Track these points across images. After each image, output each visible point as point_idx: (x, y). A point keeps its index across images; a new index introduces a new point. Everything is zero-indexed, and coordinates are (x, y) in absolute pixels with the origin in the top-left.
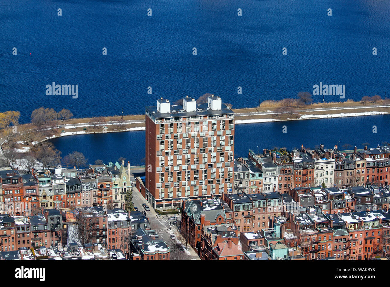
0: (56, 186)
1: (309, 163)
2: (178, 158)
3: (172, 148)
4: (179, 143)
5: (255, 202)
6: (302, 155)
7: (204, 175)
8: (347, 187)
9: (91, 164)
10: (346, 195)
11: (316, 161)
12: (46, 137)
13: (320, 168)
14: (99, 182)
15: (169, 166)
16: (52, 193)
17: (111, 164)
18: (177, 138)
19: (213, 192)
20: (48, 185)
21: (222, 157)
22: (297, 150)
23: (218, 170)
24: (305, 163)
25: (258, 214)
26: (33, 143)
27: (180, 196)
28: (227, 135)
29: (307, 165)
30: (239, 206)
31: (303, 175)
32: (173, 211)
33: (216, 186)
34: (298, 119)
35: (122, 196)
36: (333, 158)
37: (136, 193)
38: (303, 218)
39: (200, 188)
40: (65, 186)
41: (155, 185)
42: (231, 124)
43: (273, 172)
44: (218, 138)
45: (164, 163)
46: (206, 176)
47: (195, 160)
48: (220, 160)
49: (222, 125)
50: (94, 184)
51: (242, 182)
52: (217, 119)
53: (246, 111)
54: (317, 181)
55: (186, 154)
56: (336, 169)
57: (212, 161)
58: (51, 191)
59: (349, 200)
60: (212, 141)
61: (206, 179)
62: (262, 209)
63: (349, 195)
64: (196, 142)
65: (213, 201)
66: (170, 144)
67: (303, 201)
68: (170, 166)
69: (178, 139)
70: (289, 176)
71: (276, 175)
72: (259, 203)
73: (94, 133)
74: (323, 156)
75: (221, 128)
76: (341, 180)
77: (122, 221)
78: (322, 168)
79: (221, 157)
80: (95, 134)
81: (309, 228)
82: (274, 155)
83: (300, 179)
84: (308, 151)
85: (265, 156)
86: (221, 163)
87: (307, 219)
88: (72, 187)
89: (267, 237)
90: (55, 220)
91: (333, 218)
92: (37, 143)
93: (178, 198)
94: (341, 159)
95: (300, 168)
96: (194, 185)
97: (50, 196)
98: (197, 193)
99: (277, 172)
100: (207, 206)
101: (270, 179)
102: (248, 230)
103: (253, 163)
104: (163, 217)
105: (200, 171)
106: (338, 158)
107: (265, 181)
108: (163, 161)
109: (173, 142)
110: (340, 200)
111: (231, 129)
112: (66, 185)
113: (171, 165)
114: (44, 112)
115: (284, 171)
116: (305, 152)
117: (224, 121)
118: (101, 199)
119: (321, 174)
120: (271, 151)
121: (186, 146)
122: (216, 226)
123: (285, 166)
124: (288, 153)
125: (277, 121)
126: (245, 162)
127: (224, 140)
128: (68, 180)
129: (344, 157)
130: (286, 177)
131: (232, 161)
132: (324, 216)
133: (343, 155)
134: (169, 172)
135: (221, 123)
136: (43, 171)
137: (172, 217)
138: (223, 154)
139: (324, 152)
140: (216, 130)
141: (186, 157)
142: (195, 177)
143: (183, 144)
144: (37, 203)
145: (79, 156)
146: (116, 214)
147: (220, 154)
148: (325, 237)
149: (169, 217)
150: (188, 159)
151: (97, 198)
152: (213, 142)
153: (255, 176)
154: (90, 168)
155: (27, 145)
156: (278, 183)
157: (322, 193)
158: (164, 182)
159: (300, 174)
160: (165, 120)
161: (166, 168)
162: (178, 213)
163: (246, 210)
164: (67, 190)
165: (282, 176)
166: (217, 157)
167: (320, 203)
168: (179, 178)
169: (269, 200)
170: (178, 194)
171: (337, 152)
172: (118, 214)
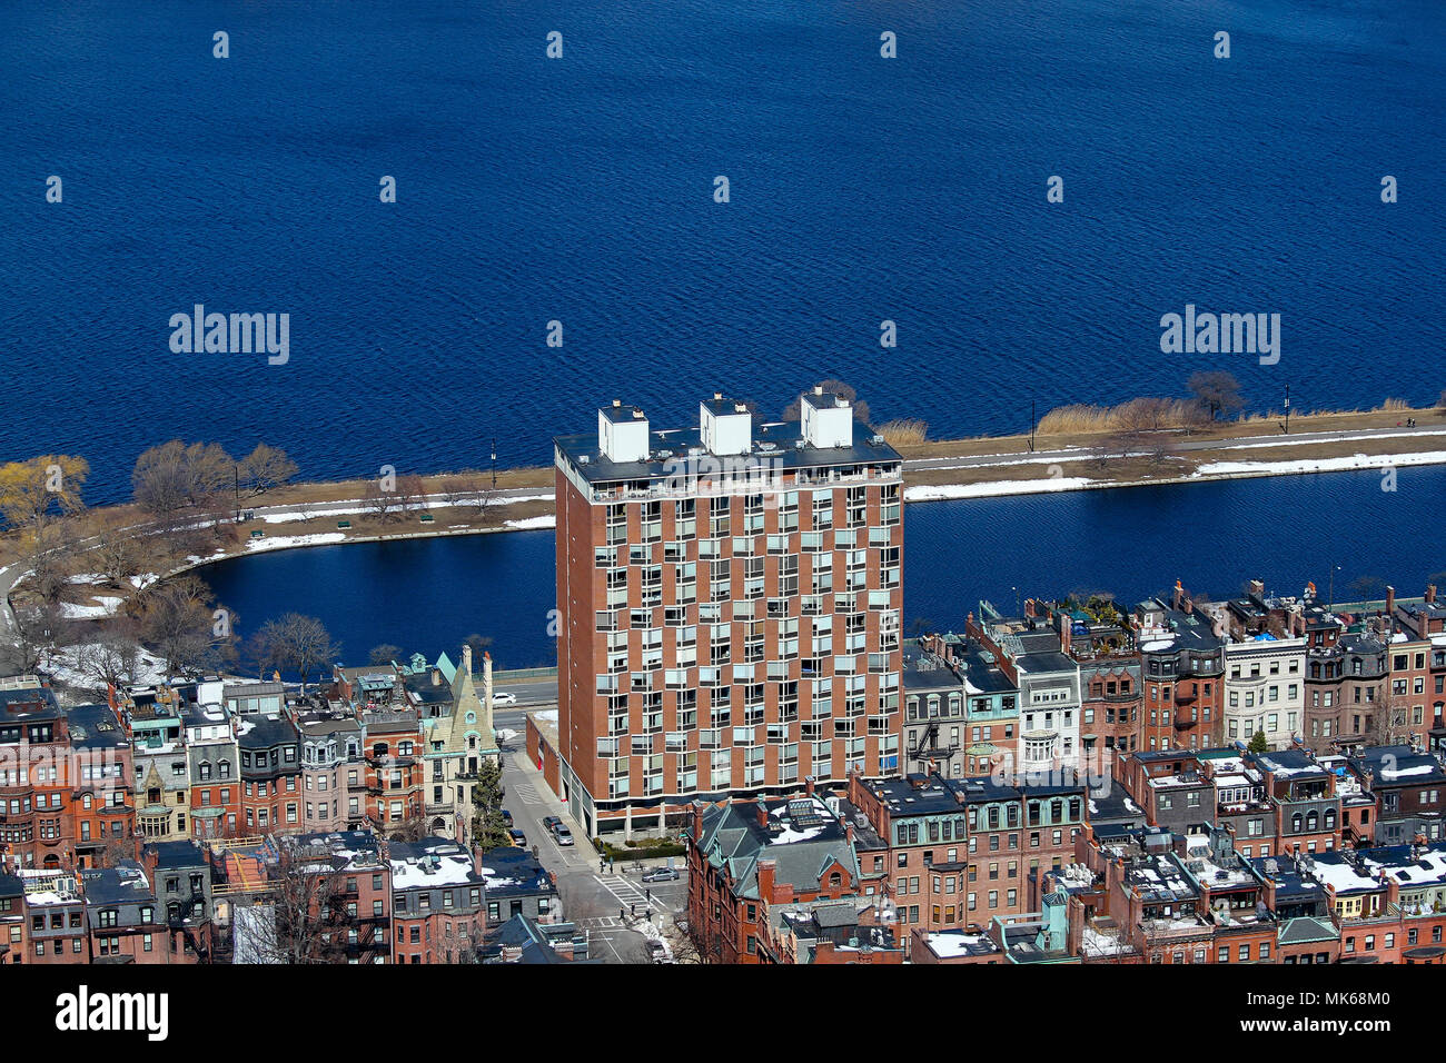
0: (199, 752)
1: (1203, 655)
2: (679, 638)
3: (658, 598)
4: (684, 580)
5: (976, 810)
6: (1175, 624)
7: (783, 703)
8: (1344, 747)
9: (340, 664)
10: (1343, 780)
11: (1230, 647)
12: (190, 558)
13: (1246, 673)
14: (369, 734)
15: (645, 668)
16: (187, 778)
17: (419, 665)
18: (678, 559)
19: (820, 769)
20: (168, 747)
21: (855, 630)
22: (1157, 603)
23: (838, 685)
24: (1185, 654)
25: (989, 857)
26: (136, 582)
27: (693, 788)
28: (873, 544)
29: (1195, 662)
30: (915, 826)
31: (1180, 702)
32: (663, 845)
33: (834, 748)
34: (1184, 478)
35: (461, 788)
36: (1298, 634)
37: (524, 777)
38: (1159, 874)
39: (772, 753)
40: (237, 749)
41: (592, 745)
42: (889, 501)
43: (1058, 691)
44: (839, 560)
45: (625, 656)
46: (792, 707)
47: (749, 644)
48: (849, 646)
49: (852, 508)
50: (352, 742)
51: (936, 730)
52: (831, 484)
53: (983, 450)
54: (1233, 725)
55: (712, 620)
56: (1310, 678)
57: (815, 649)
58: (181, 772)
59: (1352, 801)
60: (815, 570)
61: (795, 718)
62: (1004, 839)
63: (1353, 778)
64: (753, 575)
65: (812, 808)
66: (650, 583)
67: (1168, 803)
68: (650, 668)
69: (681, 563)
70: (1124, 706)
71: (1072, 701)
72: (994, 814)
73: (377, 538)
74: (1260, 627)
75: (849, 519)
76: (1331, 720)
77: (448, 888)
78: (1255, 672)
79: (851, 634)
80: (382, 543)
81: (1180, 910)
82: (1064, 625)
83: (1166, 715)
84: (1202, 607)
85: (1032, 627)
86: (851, 655)
87: (1172, 875)
88: (263, 755)
89: (1016, 947)
90: (185, 884)
91: (1280, 873)
92: (152, 579)
93: (682, 794)
94: (1331, 638)
95: (1168, 672)
96: (746, 743)
97: (175, 790)
98: (760, 773)
99: (1074, 691)
100: (786, 826)
101: (1049, 716)
102: (950, 918)
103: (981, 654)
104: (623, 870)
105: (770, 688)
106: (1319, 631)
107: (1030, 726)
108: (624, 648)
109: (659, 575)
110: (1314, 798)
111: (889, 522)
112: (240, 748)
113: (654, 666)
114: (184, 458)
115: (1105, 686)
116: (1190, 610)
117: (861, 491)
118: (377, 799)
119: (1250, 696)
120: (1052, 607)
121: (713, 589)
122: (816, 904)
123: (1108, 665)
124: (1119, 615)
125: (1101, 485)
126: (950, 651)
127: (862, 566)
128: (247, 727)
129: (1344, 629)
130: (1111, 711)
131: (896, 647)
132: (1241, 865)
133: (1338, 621)
134: (648, 693)
135: (849, 497)
136: (153, 692)
137: (660, 871)
138: (860, 619)
139: (1265, 609)
140: (829, 526)
141: (713, 635)
142: (748, 710)
143: (701, 581)
144: (125, 820)
145: (304, 632)
146: (427, 860)
147: (849, 619)
148: (1246, 950)
149: (647, 869)
150: (719, 641)
151: (362, 795)
152: (818, 574)
153: (988, 707)
154: (336, 680)
155: (112, 587)
156: (1081, 734)
157: (1247, 771)
158: (626, 732)
159: (1166, 697)
160: (630, 488)
161: (633, 677)
162: (681, 852)
163: (941, 841)
164: (243, 765)
165: (1097, 706)
166: (837, 634)
167: (1237, 813)
168: (687, 716)
169: (1032, 801)
170: (685, 779)
171: (1317, 610)
172: (436, 858)
